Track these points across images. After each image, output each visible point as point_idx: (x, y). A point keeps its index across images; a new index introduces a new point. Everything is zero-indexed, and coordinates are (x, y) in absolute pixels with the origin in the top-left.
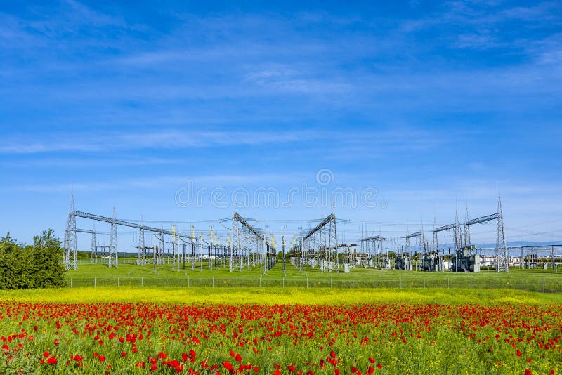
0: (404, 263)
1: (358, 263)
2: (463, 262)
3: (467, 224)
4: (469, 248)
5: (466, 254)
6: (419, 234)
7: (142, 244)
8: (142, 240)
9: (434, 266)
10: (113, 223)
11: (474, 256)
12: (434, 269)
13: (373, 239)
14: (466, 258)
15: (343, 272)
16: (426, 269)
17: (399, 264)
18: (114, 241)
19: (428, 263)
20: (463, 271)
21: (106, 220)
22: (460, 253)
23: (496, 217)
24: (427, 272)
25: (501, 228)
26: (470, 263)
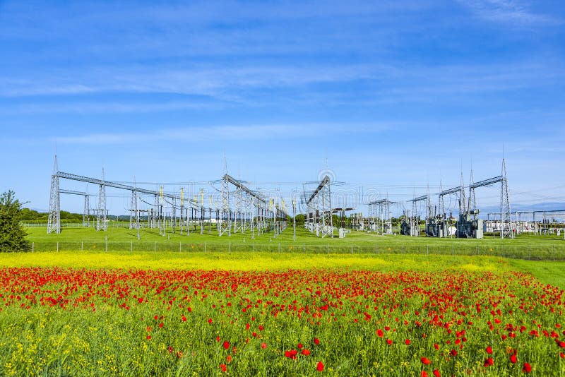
0: (409, 228)
1: (362, 228)
2: (466, 228)
3: (473, 187)
4: (472, 213)
5: (469, 218)
6: (425, 198)
7: (134, 206)
8: (134, 202)
9: (438, 231)
10: (102, 184)
11: (477, 221)
12: (438, 235)
13: (380, 202)
14: (469, 222)
15: (338, 237)
16: (431, 235)
17: (405, 230)
18: (102, 203)
19: (433, 228)
20: (466, 237)
21: (94, 181)
22: (462, 217)
23: (499, 180)
24: (430, 238)
25: (505, 192)
26: (473, 228)
